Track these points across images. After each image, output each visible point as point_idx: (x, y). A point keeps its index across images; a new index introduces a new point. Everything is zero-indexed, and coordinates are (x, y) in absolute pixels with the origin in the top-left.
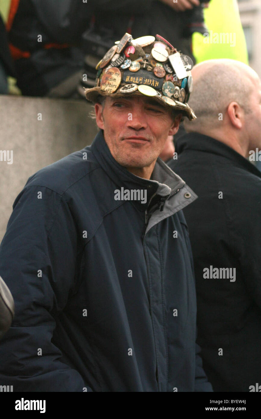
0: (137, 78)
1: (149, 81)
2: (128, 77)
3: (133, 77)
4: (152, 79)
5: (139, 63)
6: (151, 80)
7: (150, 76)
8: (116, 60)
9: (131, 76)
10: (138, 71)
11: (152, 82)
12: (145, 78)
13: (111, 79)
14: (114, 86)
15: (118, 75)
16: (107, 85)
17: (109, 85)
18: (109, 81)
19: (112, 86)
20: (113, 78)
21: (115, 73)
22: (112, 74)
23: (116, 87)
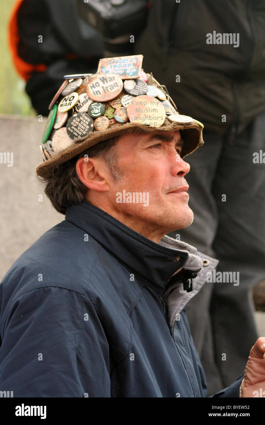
13: (148, 110)
14: (159, 118)
15: (158, 104)
16: (143, 119)
17: (147, 118)
18: (145, 113)
19: (155, 118)
20: (150, 109)
21: (151, 102)
22: (145, 103)
23: (163, 119)
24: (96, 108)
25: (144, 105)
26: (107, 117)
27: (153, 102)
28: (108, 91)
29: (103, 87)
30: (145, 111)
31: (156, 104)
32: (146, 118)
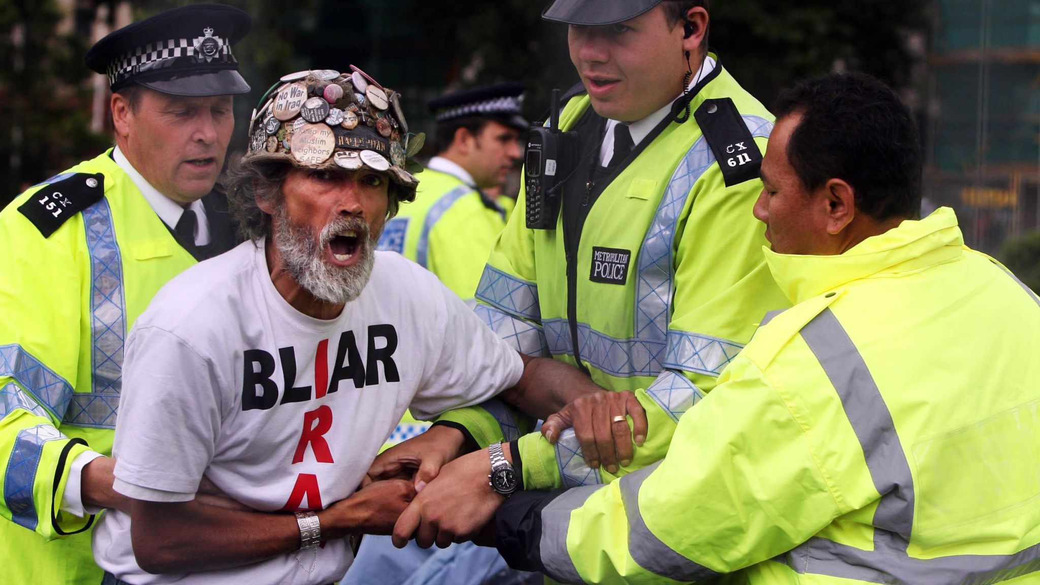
0: (355, 139)
1: (373, 143)
2: (341, 138)
3: (349, 138)
4: (375, 139)
5: (354, 115)
6: (375, 141)
7: (373, 135)
8: (313, 109)
9: (345, 136)
10: (356, 127)
11: (377, 145)
12: (366, 138)
13: (315, 141)
14: (324, 152)
15: (328, 134)
16: (306, 151)
17: (311, 151)
18: (311, 144)
19: (320, 152)
20: (318, 140)
21: (321, 132)
22: (314, 132)
23: (329, 153)
24: (272, 125)
25: (313, 134)
26: (277, 138)
27: (323, 132)
28: (288, 109)
29: (287, 101)
30: (312, 142)
31: (327, 134)
32: (309, 150)
